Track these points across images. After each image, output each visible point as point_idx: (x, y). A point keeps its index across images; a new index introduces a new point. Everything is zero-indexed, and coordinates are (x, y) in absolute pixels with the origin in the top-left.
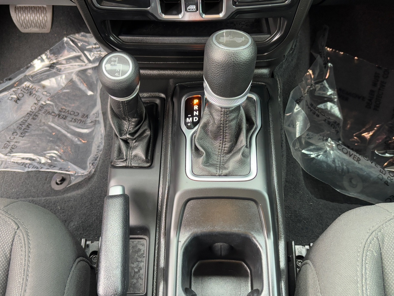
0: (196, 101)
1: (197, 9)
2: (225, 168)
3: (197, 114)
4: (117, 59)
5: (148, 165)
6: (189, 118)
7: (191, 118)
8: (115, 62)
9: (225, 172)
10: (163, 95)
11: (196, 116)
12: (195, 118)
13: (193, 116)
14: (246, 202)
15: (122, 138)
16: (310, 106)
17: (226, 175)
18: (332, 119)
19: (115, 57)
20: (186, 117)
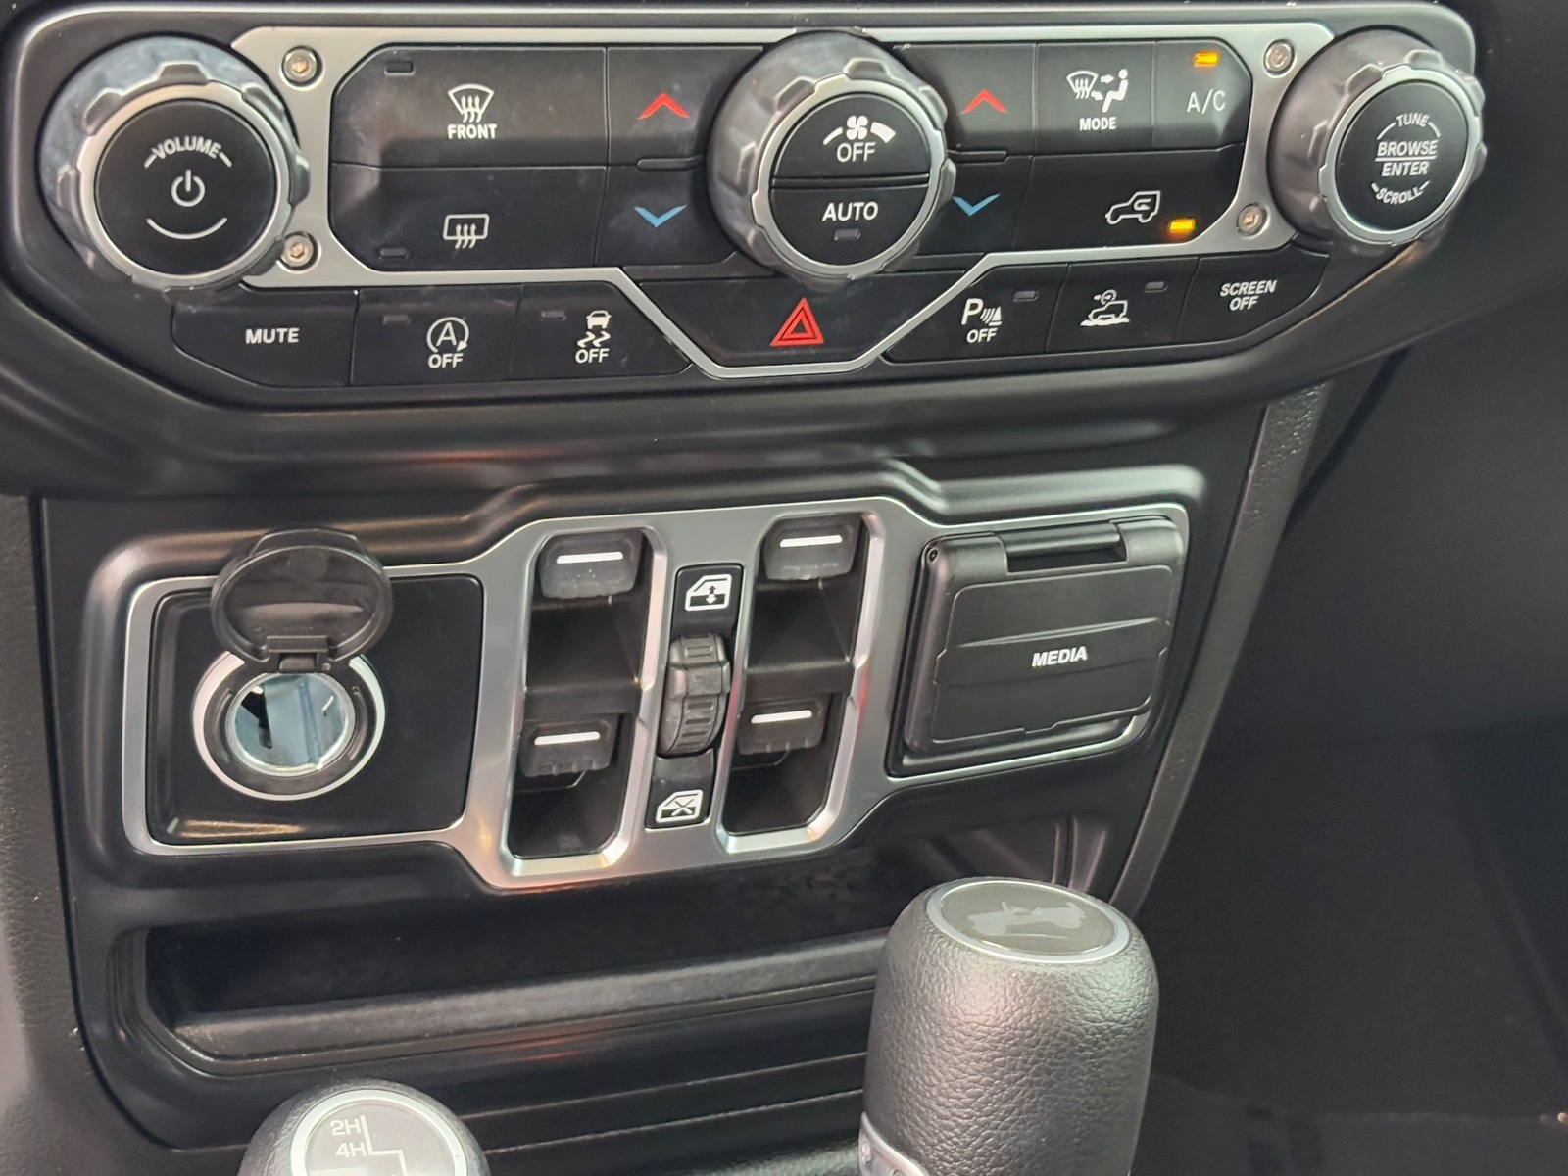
1: (706, 810)
4: (362, 1125)
8: (357, 1145)
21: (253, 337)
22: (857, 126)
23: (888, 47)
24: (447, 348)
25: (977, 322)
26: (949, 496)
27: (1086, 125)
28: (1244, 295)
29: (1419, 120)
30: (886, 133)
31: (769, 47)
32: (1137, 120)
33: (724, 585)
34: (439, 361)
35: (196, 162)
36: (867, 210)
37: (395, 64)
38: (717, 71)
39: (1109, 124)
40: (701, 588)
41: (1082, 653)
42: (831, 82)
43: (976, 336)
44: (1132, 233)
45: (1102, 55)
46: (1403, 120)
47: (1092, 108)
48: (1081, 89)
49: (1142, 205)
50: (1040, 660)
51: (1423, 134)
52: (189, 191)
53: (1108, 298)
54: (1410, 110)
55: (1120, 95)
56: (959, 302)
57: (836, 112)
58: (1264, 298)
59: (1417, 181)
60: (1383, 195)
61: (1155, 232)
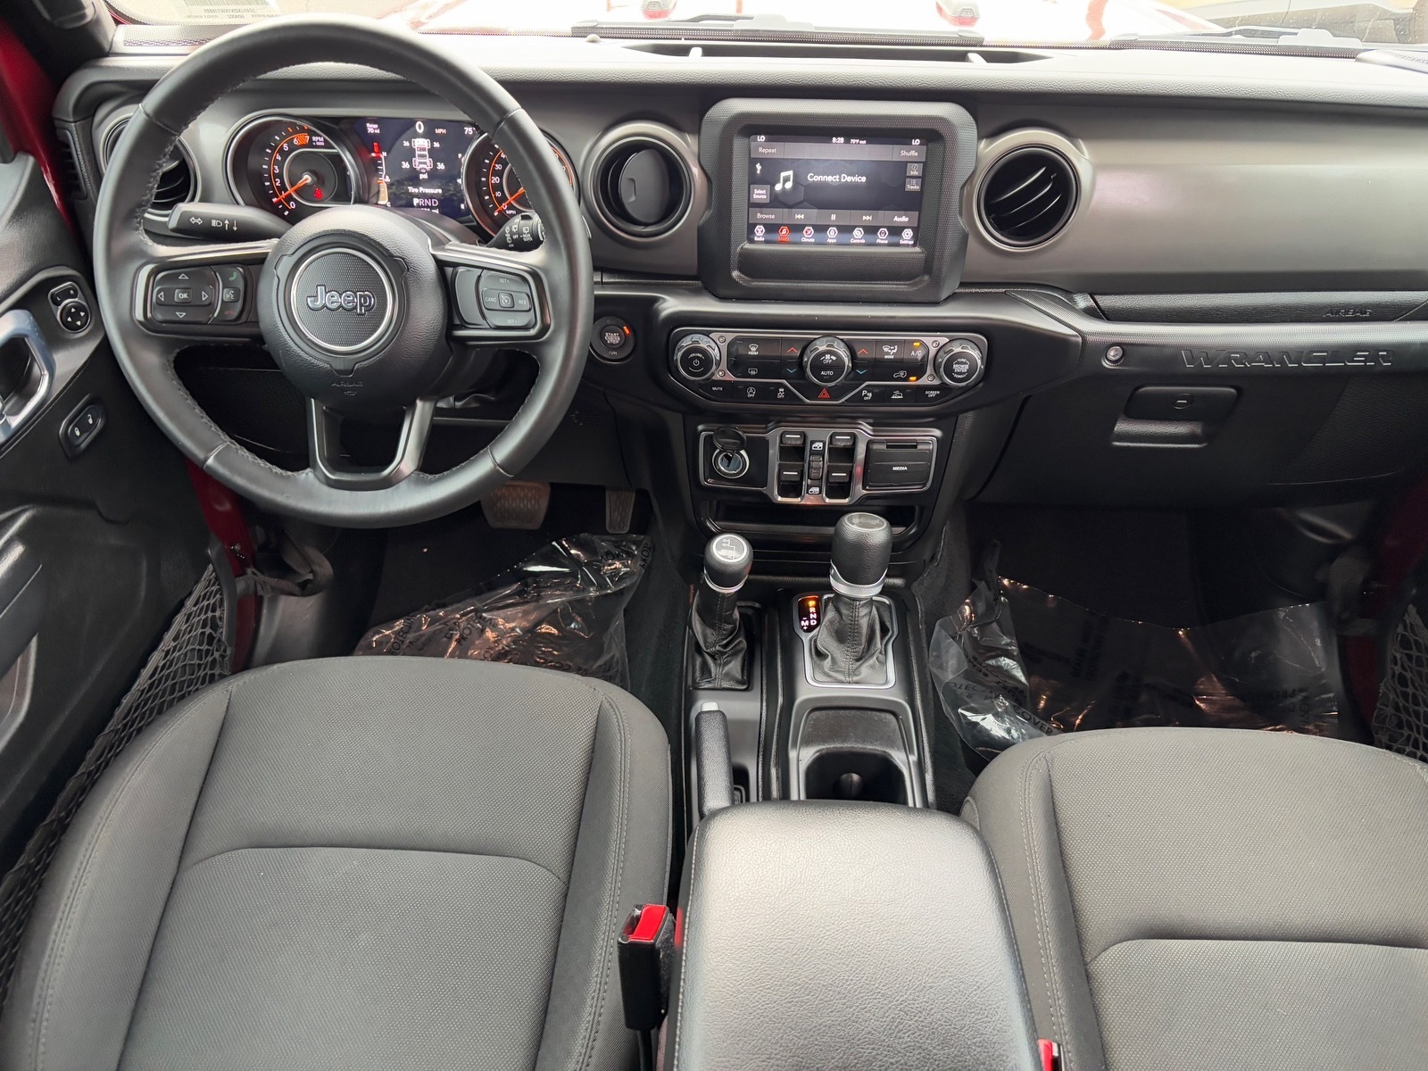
0: (812, 603)
1: (820, 492)
2: (856, 675)
3: (815, 616)
4: (729, 541)
5: (745, 687)
6: (805, 621)
7: (807, 622)
9: (855, 679)
10: (757, 605)
11: (813, 619)
12: (812, 621)
13: (809, 619)
14: (883, 715)
15: (708, 651)
16: (972, 660)
17: (857, 683)
18: (1011, 683)
19: (727, 538)
20: (801, 620)
21: (714, 389)
22: (828, 357)
23: (842, 340)
24: (751, 393)
25: (866, 395)
26: (874, 431)
27: (886, 357)
28: (932, 394)
29: (964, 360)
30: (834, 358)
31: (815, 339)
32: (899, 357)
33: (821, 445)
34: (750, 396)
35: (698, 358)
36: (831, 373)
37: (739, 340)
38: (804, 343)
39: (892, 357)
40: (816, 445)
41: (906, 468)
42: (822, 348)
43: (866, 398)
44: (900, 379)
45: (891, 343)
46: (959, 360)
47: (888, 354)
48: (886, 349)
49: (902, 374)
50: (894, 469)
51: (966, 363)
52: (696, 363)
53: (897, 392)
54: (961, 358)
55: (895, 351)
56: (861, 391)
57: (823, 353)
58: (937, 395)
59: (964, 373)
60: (955, 376)
61: (906, 379)
